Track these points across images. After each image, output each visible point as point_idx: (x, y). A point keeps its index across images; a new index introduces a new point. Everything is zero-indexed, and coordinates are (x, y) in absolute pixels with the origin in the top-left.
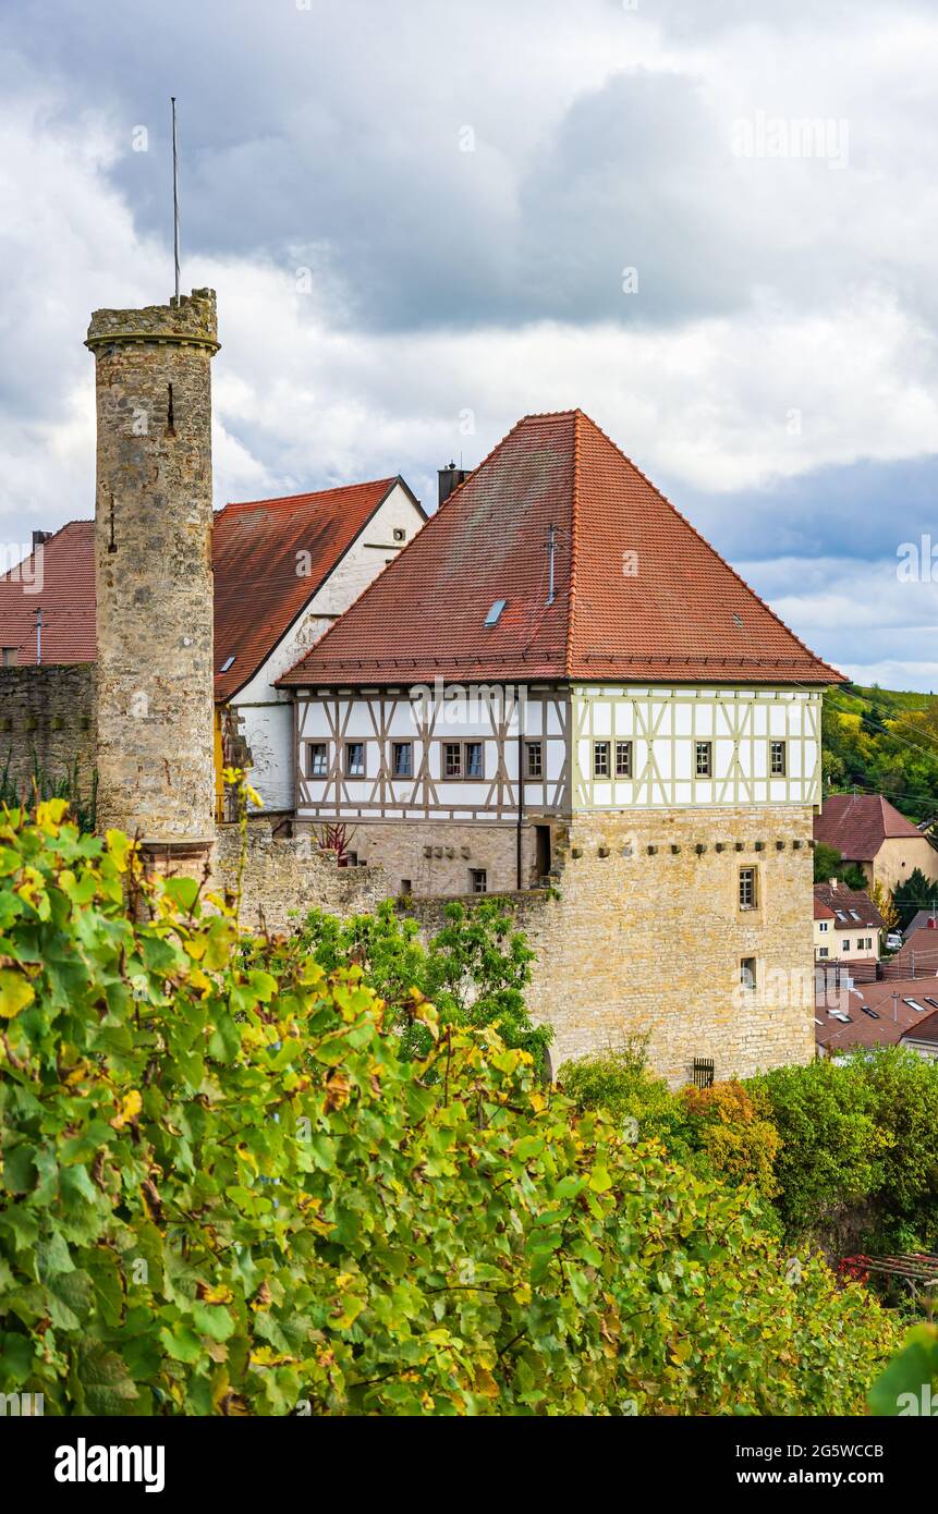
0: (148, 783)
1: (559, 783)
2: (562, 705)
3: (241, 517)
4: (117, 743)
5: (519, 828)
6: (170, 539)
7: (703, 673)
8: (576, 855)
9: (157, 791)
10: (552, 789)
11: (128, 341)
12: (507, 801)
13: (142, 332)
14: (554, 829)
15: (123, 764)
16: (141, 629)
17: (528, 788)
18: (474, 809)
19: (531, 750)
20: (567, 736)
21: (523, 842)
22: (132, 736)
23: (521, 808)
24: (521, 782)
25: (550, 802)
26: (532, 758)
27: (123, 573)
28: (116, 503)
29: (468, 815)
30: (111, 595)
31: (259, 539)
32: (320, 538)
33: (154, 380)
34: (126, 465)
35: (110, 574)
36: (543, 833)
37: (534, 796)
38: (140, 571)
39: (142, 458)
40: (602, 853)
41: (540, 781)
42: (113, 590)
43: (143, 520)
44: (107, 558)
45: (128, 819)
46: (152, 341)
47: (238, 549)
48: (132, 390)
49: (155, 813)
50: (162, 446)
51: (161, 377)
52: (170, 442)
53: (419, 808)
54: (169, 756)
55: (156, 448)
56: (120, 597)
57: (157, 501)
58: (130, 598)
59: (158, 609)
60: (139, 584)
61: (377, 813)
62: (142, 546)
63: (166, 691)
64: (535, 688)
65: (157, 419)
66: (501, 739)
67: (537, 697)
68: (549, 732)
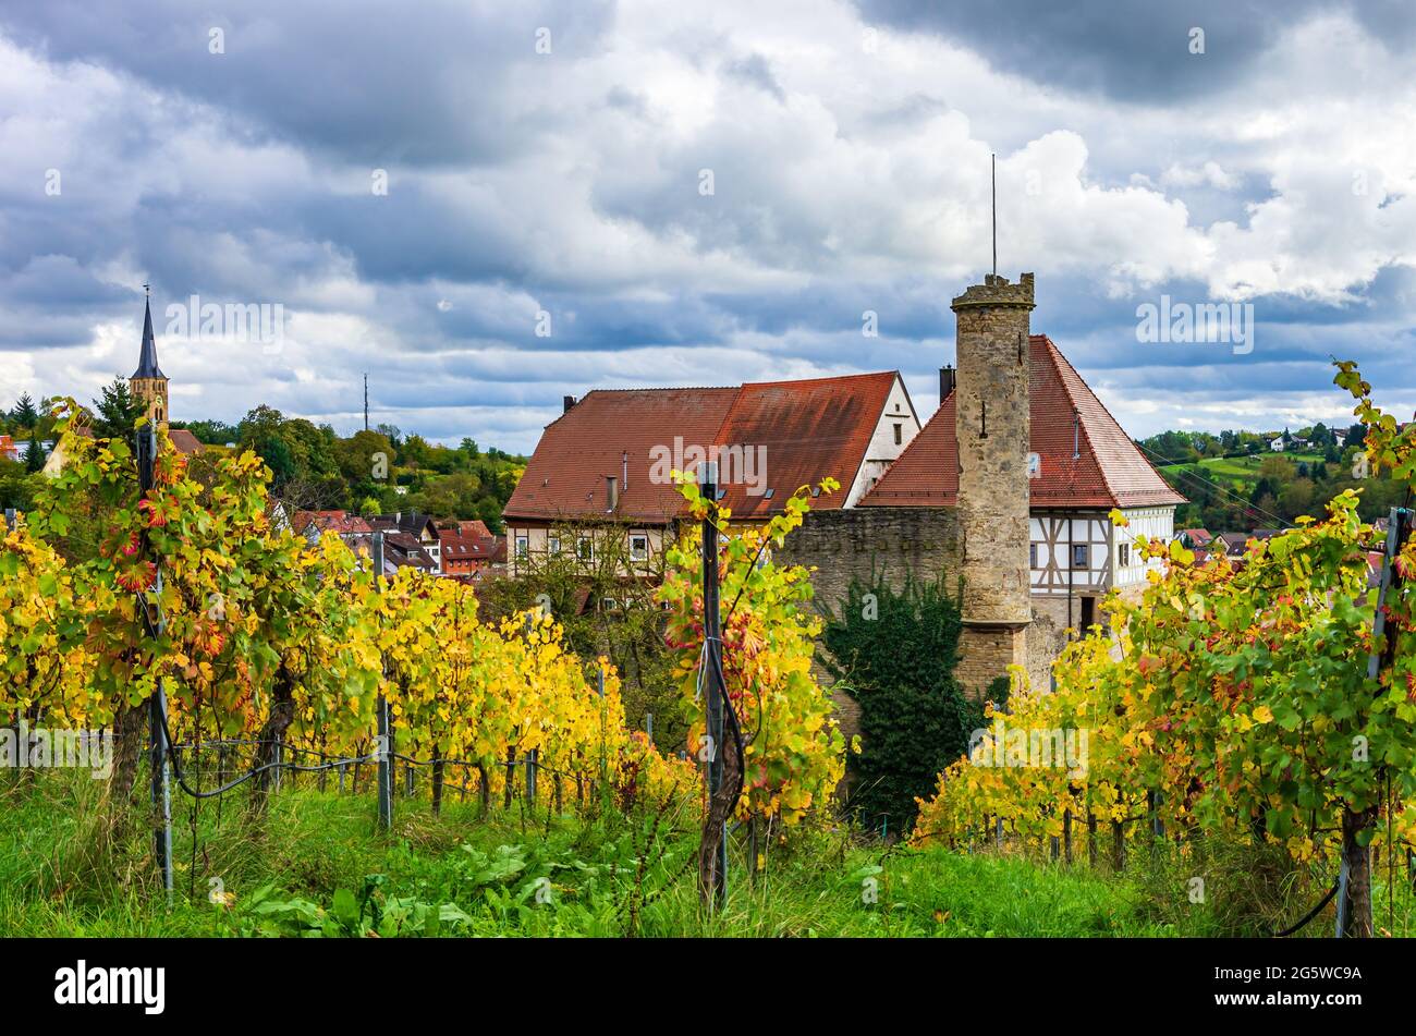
0: (1009, 584)
1: (1102, 571)
2: (1105, 523)
4: (987, 559)
5: (1070, 599)
6: (1020, 430)
9: (1014, 590)
10: (1096, 576)
11: (999, 306)
12: (1056, 581)
14: (1097, 599)
15: (993, 573)
16: (1005, 487)
17: (1076, 574)
19: (1079, 550)
20: (1108, 542)
21: (1072, 607)
22: (999, 555)
23: (1070, 586)
24: (1071, 570)
25: (1094, 582)
27: (991, 452)
28: (987, 407)
30: (981, 465)
33: (1012, 330)
34: (994, 383)
35: (982, 453)
36: (1088, 603)
37: (1080, 578)
38: (1004, 451)
39: (1005, 379)
41: (1086, 570)
42: (983, 462)
43: (1006, 418)
44: (978, 442)
45: (996, 608)
46: (1013, 306)
48: (997, 337)
49: (1014, 603)
50: (1017, 372)
51: (1015, 329)
52: (1019, 369)
54: (1020, 568)
55: (1012, 373)
56: (990, 467)
57: (1014, 406)
58: (997, 468)
59: (1015, 475)
60: (1003, 459)
62: (1005, 434)
63: (1018, 526)
64: (1080, 512)
65: (1013, 355)
66: (1052, 542)
67: (1082, 517)
68: (1094, 539)
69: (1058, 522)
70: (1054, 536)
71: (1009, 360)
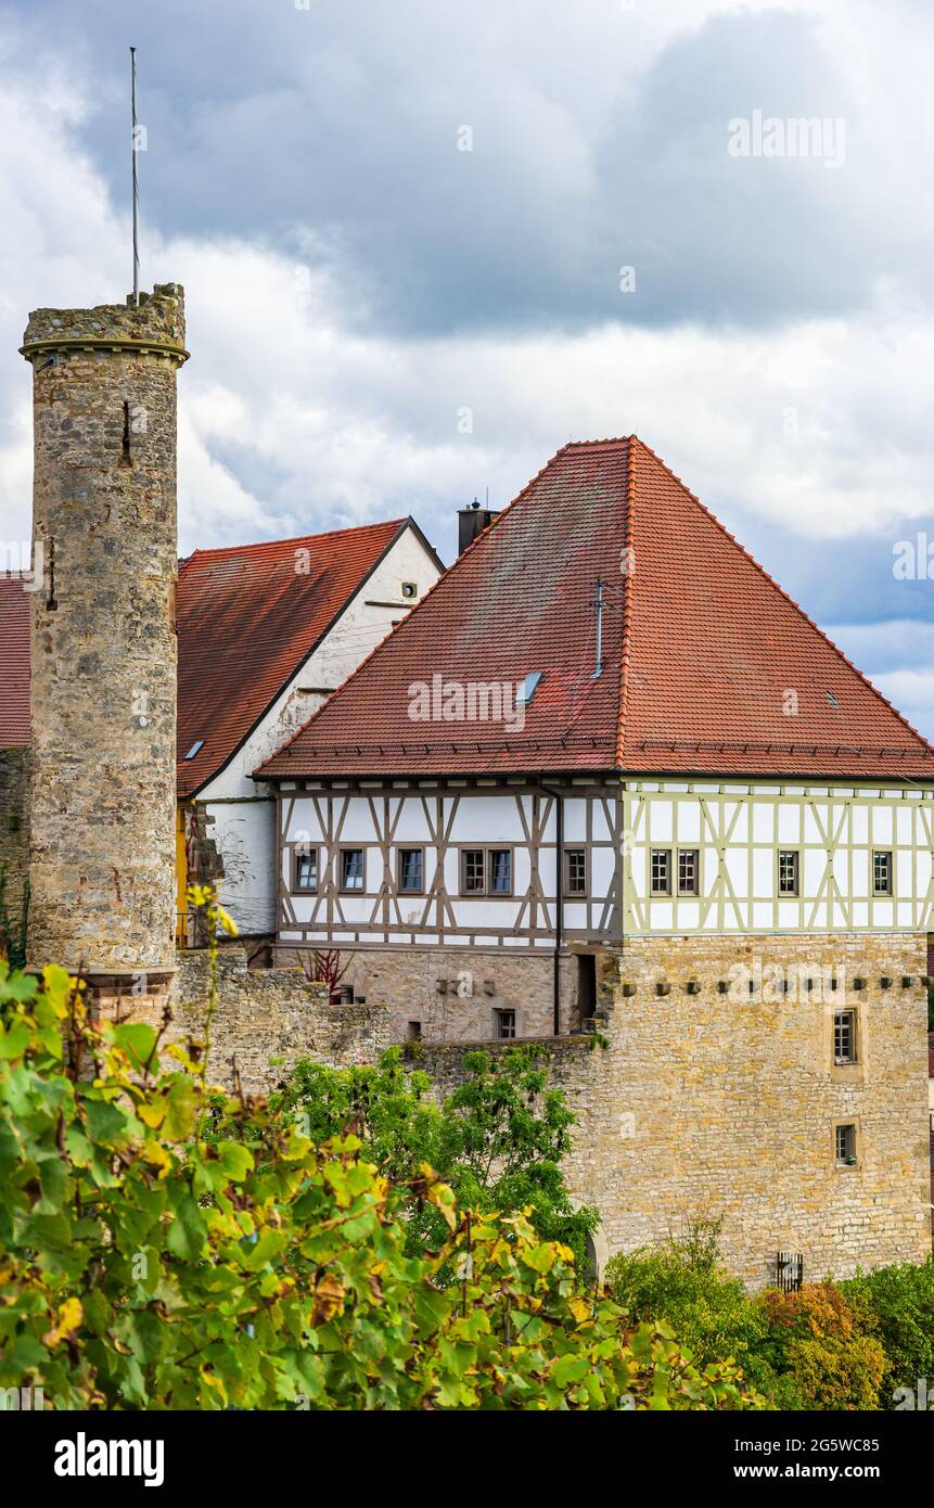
0: (92, 898)
1: (606, 901)
2: (611, 803)
3: (213, 566)
4: (55, 847)
5: (557, 957)
6: (124, 593)
7: (788, 765)
8: (628, 992)
9: (104, 908)
10: (598, 909)
11: (75, 348)
12: (541, 924)
13: (91, 338)
14: (601, 959)
15: (62, 874)
16: (86, 705)
17: (568, 907)
18: (501, 933)
19: (573, 860)
20: (616, 843)
21: (562, 977)
22: (73, 839)
23: (559, 932)
24: (560, 900)
25: (596, 925)
26: (573, 870)
27: (64, 636)
28: (57, 548)
29: (493, 941)
30: (49, 663)
31: (234, 594)
32: (311, 593)
33: (106, 397)
34: (70, 501)
35: (48, 637)
36: (587, 963)
37: (575, 916)
38: (86, 634)
39: (90, 493)
40: (661, 990)
41: (583, 899)
42: (52, 657)
43: (91, 570)
44: (45, 617)
45: (67, 943)
46: (104, 348)
47: (209, 606)
48: (78, 409)
50: (116, 479)
51: (115, 393)
52: (125, 474)
53: (431, 931)
54: (119, 865)
55: (108, 481)
56: (60, 666)
57: (108, 547)
58: (73, 667)
59: (108, 681)
60: (85, 650)
61: (378, 937)
62: (88, 602)
63: (117, 783)
64: (577, 782)
65: (109, 446)
66: (534, 845)
67: (579, 793)
68: (595, 838)
69: (543, 802)
70: (538, 833)
71: (99, 455)
